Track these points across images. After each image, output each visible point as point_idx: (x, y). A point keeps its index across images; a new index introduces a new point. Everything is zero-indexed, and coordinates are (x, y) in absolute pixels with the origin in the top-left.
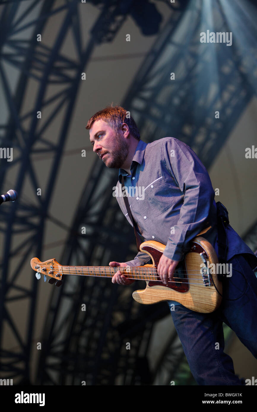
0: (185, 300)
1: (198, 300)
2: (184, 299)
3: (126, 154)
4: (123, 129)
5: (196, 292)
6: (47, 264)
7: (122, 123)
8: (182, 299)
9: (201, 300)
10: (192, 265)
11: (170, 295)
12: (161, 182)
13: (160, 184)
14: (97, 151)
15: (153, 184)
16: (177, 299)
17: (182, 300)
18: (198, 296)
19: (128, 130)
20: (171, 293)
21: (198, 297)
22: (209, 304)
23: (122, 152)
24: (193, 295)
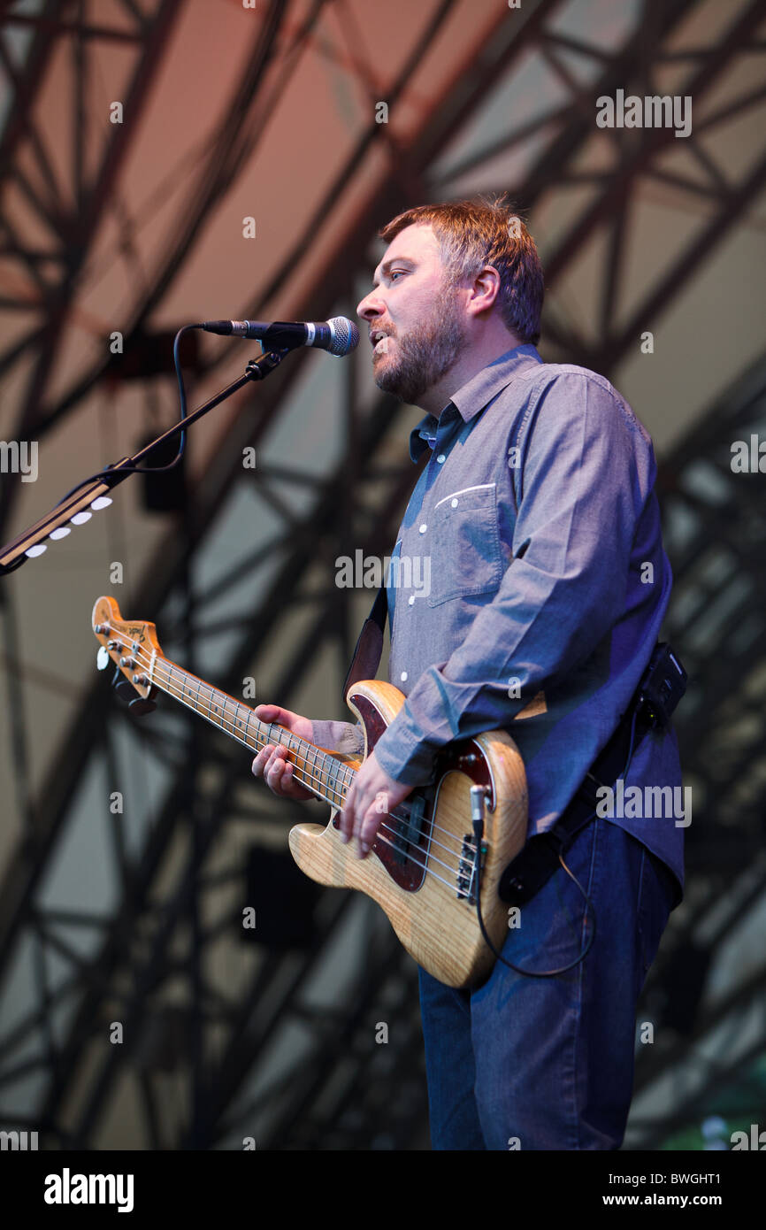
0: (402, 916)
1: (433, 932)
2: (401, 911)
3: (445, 363)
4: (479, 286)
5: (433, 903)
6: (128, 631)
7: (486, 262)
8: (396, 908)
9: (438, 936)
10: (451, 811)
11: (372, 882)
12: (484, 500)
13: (477, 506)
14: (366, 316)
15: (460, 498)
16: (384, 901)
17: (396, 912)
18: (436, 921)
19: (492, 292)
20: (377, 877)
21: (433, 922)
22: (454, 958)
23: (433, 352)
24: (425, 909)
